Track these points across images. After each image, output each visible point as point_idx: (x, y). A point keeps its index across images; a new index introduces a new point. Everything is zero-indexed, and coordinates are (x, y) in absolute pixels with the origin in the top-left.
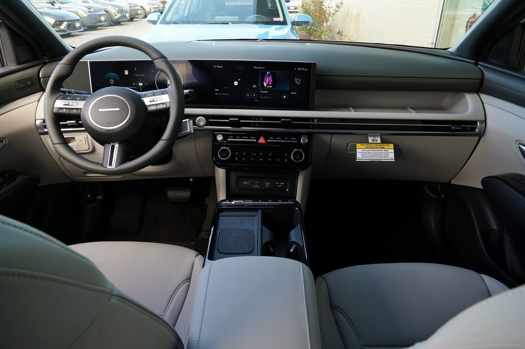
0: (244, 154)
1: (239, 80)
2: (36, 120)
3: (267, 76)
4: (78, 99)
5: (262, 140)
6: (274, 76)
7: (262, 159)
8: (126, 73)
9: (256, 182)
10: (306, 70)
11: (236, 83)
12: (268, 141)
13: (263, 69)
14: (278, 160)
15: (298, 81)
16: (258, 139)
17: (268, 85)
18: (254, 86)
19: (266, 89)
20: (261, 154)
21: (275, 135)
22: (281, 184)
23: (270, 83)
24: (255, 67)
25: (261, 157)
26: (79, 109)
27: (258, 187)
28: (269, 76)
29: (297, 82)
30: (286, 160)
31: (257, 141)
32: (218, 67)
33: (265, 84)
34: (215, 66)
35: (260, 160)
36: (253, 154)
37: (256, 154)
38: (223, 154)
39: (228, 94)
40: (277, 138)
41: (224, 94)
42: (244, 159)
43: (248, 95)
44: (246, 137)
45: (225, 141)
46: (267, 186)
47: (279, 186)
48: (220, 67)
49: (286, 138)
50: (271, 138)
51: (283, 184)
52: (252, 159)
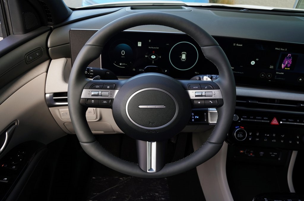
0: (258, 134)
1: (257, 60)
2: (45, 94)
3: (287, 58)
4: (108, 87)
5: (275, 122)
6: (295, 59)
7: (274, 141)
8: (140, 44)
9: (252, 152)
11: (253, 63)
12: (281, 122)
13: (284, 51)
14: (290, 142)
16: (271, 120)
17: (286, 67)
18: (271, 67)
19: (283, 70)
20: (274, 135)
21: (287, 117)
22: (275, 154)
23: (289, 66)
24: (276, 49)
25: (274, 138)
26: (109, 99)
27: (253, 156)
28: (290, 58)
30: (298, 143)
31: (270, 122)
32: (237, 45)
33: (283, 66)
34: (234, 44)
35: (273, 141)
36: (266, 135)
37: (269, 135)
38: (239, 135)
39: (243, 73)
40: (289, 120)
41: (238, 72)
42: (258, 139)
43: (263, 75)
44: (259, 118)
45: (240, 121)
46: (261, 155)
47: (272, 155)
48: (240, 45)
49: (298, 121)
50: (284, 120)
51: (276, 154)
52: (265, 140)
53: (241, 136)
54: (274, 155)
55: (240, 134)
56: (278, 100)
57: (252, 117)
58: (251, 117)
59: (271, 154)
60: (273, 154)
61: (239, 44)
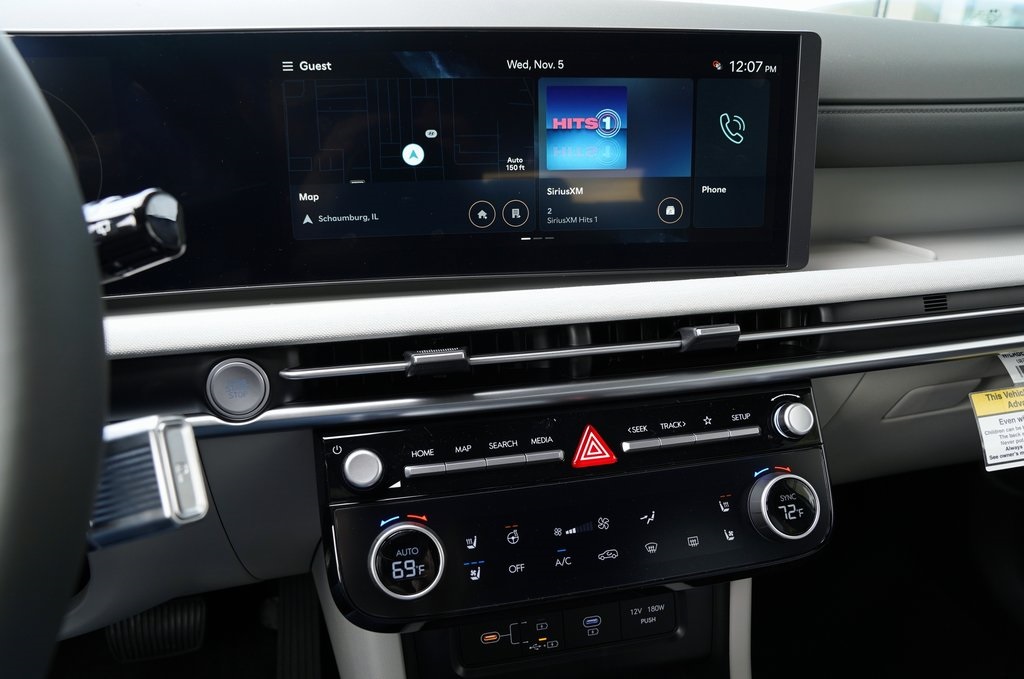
0: (514, 538)
1: (431, 134)
5: (592, 449)
9: (542, 626)
10: (773, 69)
11: (413, 155)
12: (626, 446)
13: (556, 73)
14: (693, 542)
15: (732, 129)
16: (571, 445)
18: (515, 164)
21: (653, 411)
22: (654, 609)
24: (513, 64)
27: (554, 644)
29: (728, 134)
30: (730, 536)
31: (569, 455)
32: (304, 66)
34: (287, 66)
35: (601, 557)
36: (558, 532)
37: (574, 531)
38: (402, 566)
39: (374, 217)
40: (665, 426)
41: (351, 218)
42: (519, 567)
43: (482, 214)
44: (505, 444)
45: (398, 485)
46: (593, 633)
47: (643, 620)
48: (318, 67)
49: (708, 421)
50: (637, 430)
51: (662, 607)
52: (558, 563)
53: (413, 568)
54: (652, 615)
55: (403, 559)
56: (580, 327)
57: (468, 448)
58: (458, 450)
59: (640, 616)
60: (646, 614)
61: (311, 62)
